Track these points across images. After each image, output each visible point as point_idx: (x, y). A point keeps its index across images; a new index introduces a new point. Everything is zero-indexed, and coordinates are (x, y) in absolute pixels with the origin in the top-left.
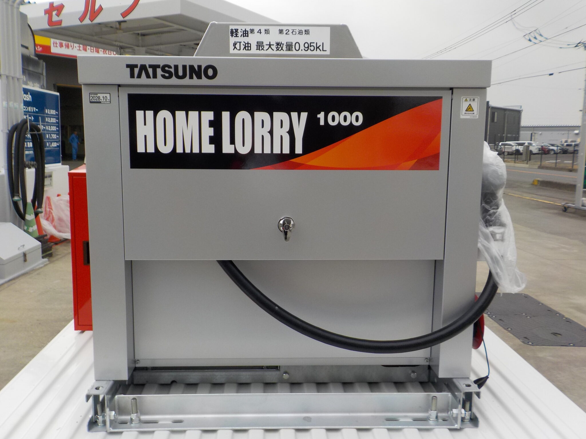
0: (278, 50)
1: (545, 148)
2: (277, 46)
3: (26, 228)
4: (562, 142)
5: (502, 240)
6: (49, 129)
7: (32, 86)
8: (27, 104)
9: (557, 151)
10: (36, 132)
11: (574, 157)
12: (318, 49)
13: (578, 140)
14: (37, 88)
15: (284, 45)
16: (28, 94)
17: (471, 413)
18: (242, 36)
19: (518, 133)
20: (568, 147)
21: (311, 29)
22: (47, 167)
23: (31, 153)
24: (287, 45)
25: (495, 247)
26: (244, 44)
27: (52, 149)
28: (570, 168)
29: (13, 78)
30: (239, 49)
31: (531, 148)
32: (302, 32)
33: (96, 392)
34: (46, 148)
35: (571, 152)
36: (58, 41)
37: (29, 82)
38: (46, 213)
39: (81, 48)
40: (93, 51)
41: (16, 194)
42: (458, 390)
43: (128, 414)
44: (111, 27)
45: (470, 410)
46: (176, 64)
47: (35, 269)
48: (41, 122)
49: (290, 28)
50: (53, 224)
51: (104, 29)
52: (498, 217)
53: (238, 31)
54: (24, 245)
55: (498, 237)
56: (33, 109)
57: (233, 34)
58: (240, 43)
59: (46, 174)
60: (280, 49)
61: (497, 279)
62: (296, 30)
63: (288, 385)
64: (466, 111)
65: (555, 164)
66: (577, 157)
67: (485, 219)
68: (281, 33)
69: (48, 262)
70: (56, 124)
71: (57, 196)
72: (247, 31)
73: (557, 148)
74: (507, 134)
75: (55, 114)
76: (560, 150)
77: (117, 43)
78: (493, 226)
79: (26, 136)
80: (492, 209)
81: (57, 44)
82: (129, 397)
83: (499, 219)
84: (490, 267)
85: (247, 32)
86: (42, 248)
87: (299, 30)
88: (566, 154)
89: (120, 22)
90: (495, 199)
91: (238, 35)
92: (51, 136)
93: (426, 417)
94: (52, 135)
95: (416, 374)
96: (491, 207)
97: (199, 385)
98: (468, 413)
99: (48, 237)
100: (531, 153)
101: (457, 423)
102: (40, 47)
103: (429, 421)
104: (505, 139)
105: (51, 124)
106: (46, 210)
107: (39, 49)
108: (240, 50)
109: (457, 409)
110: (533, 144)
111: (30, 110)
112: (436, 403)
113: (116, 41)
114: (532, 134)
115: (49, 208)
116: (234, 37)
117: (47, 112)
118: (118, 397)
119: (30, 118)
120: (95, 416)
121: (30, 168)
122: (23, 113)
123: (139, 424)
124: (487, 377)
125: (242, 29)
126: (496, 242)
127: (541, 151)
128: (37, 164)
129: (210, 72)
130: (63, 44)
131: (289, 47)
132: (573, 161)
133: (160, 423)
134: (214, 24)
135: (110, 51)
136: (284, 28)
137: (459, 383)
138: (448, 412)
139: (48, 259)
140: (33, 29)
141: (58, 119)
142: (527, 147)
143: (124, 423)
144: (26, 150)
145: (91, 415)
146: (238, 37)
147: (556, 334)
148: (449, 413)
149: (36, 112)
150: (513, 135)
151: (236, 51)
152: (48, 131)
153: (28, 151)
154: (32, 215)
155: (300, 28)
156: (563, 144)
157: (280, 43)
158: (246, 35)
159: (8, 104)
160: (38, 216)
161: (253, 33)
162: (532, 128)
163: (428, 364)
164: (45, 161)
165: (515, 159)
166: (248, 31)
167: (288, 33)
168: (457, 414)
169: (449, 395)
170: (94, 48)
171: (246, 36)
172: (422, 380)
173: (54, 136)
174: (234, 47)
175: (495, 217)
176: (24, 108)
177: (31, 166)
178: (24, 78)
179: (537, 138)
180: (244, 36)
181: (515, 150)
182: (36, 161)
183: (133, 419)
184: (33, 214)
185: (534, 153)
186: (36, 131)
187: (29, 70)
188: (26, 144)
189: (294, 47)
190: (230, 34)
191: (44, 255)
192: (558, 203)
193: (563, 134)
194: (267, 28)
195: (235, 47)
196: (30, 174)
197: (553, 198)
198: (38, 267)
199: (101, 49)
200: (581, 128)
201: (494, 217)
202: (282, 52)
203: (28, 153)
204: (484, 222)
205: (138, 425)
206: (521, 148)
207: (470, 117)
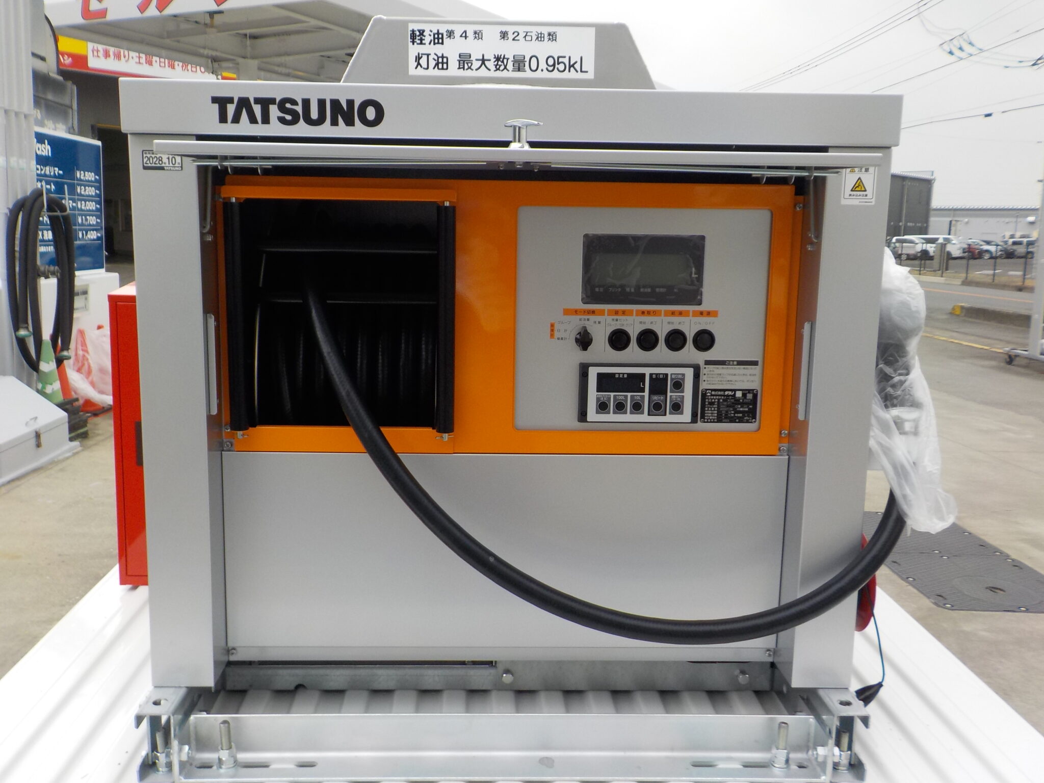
0: (497, 69)
1: (975, 248)
2: (496, 62)
3: (40, 386)
4: (1004, 237)
5: (916, 433)
6: (83, 208)
7: (53, 129)
8: (42, 160)
9: (996, 253)
10: (58, 213)
11: (1026, 264)
12: (572, 69)
13: (1034, 235)
14: (60, 131)
15: (509, 60)
16: (45, 144)
17: (851, 755)
18: (432, 42)
19: (926, 220)
20: (1015, 247)
21: (559, 31)
22: (79, 276)
23: (50, 250)
24: (515, 61)
25: (901, 446)
26: (436, 58)
27: (88, 244)
28: (1020, 284)
29: (17, 114)
30: (426, 67)
31: (949, 248)
32: (544, 37)
33: (155, 711)
34: (77, 241)
35: (1022, 255)
36: (101, 47)
37: (46, 122)
38: (77, 359)
39: (143, 60)
40: (164, 65)
41: (21, 325)
42: (829, 712)
43: (215, 749)
44: (196, 22)
45: (850, 748)
46: (306, 97)
47: (56, 460)
48: (69, 195)
49: (522, 30)
50: (90, 378)
51: (184, 26)
52: (909, 390)
53: (424, 34)
54: (36, 418)
55: (908, 426)
56: (54, 171)
57: (416, 39)
58: (428, 55)
59: (76, 289)
60: (502, 68)
61: (904, 507)
62: (532, 32)
63: (511, 695)
64: (852, 190)
65: (992, 277)
66: (1032, 265)
67: (883, 394)
68: (504, 38)
69: (80, 448)
70: (95, 199)
71: (96, 328)
72: (440, 34)
73: (997, 249)
74: (907, 221)
75: (93, 179)
76: (1001, 251)
77: (206, 52)
78: (900, 406)
79: (41, 219)
80: (897, 374)
81: (99, 51)
82: (216, 719)
83: (911, 393)
84: (891, 484)
85: (440, 36)
86: (69, 422)
87: (537, 32)
88: (1011, 258)
89: (212, 14)
90: (903, 357)
91: (423, 42)
92: (86, 220)
93: (767, 761)
94: (88, 217)
95: (747, 676)
96: (895, 371)
97: (347, 694)
98: (845, 755)
99: (81, 402)
100: (949, 257)
101: (824, 772)
102: (69, 57)
103: (774, 768)
104: (902, 232)
105: (87, 198)
106: (76, 355)
107: (67, 61)
108: (428, 68)
109: (826, 748)
110: (952, 240)
111: (48, 173)
112: (787, 736)
113: (204, 48)
114: (951, 222)
115: (83, 350)
116: (418, 44)
117: (78, 176)
118: (196, 718)
119: (48, 187)
120: (153, 754)
121: (47, 277)
122: (36, 177)
123: (234, 768)
124: (880, 685)
125: (432, 29)
126: (903, 437)
127: (967, 254)
128: (60, 271)
129: (371, 113)
130: (109, 51)
131: (519, 65)
132: (1025, 271)
133: (273, 766)
134: (380, 19)
135: (194, 66)
136: (510, 29)
137: (829, 697)
138: (808, 751)
139: (80, 442)
140: (53, 24)
141: (98, 188)
142: (942, 246)
143: (206, 766)
144: (41, 245)
145: (145, 750)
146: (425, 44)
147: (993, 589)
148: (810, 752)
149: (60, 176)
150: (918, 225)
151: (420, 72)
152: (81, 210)
153: (45, 247)
154: (50, 362)
155: (540, 29)
156: (1007, 241)
157: (502, 57)
158: (438, 41)
159: (7, 161)
160: (62, 365)
161: (453, 37)
162: (952, 212)
163: (770, 660)
164: (75, 265)
165: (921, 268)
166: (442, 35)
167: (516, 39)
168: (826, 757)
169: (811, 720)
170: (167, 61)
171: (438, 43)
172: (758, 688)
173: (92, 220)
174: (416, 64)
175: (903, 391)
176: (37, 169)
177: (49, 274)
178: (38, 114)
179: (960, 230)
180: (434, 44)
181: (921, 251)
182: (58, 266)
183: (224, 759)
184: (53, 361)
185: (954, 256)
186: (59, 211)
187: (46, 100)
188: (40, 233)
189: (527, 64)
190: (410, 40)
191: (73, 434)
192: (998, 348)
193: (1007, 223)
194: (477, 28)
195: (419, 64)
196: (48, 288)
197: (989, 338)
198: (61, 458)
199: (179, 61)
200: (1040, 212)
201: (902, 389)
202: (505, 74)
203: (45, 250)
204: (882, 398)
205: (232, 771)
206: (931, 247)
207: (860, 202)
